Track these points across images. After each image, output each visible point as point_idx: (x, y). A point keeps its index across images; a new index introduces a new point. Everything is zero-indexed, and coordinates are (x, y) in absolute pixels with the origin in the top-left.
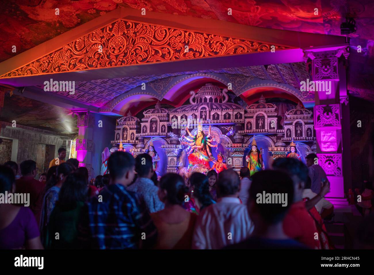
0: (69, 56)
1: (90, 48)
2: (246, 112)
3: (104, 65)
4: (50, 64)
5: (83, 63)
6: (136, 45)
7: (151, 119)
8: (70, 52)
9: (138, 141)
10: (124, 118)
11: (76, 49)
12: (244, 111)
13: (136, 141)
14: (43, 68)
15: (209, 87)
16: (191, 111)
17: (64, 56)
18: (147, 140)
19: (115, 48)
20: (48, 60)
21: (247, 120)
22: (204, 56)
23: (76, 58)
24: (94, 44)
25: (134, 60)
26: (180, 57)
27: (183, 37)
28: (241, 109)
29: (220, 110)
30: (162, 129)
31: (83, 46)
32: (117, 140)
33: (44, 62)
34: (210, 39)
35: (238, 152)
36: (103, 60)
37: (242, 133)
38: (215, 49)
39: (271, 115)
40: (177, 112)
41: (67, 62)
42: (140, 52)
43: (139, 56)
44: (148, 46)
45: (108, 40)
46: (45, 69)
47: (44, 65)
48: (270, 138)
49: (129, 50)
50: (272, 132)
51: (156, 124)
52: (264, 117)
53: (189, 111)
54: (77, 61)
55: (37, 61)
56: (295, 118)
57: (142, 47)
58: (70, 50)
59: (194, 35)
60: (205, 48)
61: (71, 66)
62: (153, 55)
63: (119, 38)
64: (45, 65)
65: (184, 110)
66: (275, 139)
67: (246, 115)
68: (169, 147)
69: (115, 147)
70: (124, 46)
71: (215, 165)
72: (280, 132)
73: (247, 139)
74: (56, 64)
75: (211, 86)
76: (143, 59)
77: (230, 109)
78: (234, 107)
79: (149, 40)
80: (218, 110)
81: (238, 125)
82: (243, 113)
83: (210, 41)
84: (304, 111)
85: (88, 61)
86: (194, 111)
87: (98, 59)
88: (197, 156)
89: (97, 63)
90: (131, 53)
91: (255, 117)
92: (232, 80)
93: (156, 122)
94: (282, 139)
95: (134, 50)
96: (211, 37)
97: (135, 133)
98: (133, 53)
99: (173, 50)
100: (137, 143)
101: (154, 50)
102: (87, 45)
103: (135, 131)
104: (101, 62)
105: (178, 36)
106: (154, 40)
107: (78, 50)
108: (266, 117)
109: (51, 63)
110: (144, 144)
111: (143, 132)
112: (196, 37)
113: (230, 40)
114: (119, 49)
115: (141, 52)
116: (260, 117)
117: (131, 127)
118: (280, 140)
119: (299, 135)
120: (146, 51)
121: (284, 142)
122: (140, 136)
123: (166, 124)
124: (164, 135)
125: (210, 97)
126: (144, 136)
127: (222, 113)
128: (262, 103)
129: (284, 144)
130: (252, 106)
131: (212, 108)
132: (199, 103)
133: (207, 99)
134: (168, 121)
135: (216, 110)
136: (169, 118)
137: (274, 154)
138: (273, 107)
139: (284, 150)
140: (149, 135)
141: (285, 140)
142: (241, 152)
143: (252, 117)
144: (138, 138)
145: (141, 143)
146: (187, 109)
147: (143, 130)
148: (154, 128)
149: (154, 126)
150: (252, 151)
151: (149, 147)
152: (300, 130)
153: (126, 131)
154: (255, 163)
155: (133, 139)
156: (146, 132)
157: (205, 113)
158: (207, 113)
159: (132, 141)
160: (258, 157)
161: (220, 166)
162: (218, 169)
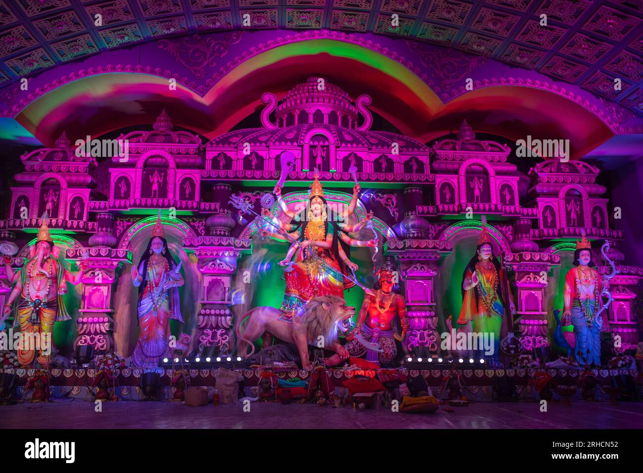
2: (433, 158)
7: (147, 160)
9: (96, 224)
10: (43, 152)
12: (428, 154)
13: (90, 224)
16: (277, 143)
18: (126, 224)
21: (440, 179)
28: (422, 149)
29: (366, 145)
30: (182, 190)
32: (17, 217)
35: (422, 264)
37: (428, 213)
39: (499, 168)
40: (230, 143)
48: (497, 228)
50: (509, 213)
51: (162, 174)
52: (486, 172)
53: (271, 143)
56: (561, 180)
66: (509, 233)
67: (435, 165)
71: (373, 300)
73: (435, 231)
77: (391, 145)
80: (360, 145)
81: (414, 191)
82: (425, 159)
84: (581, 166)
86: (289, 144)
88: (310, 272)
91: (462, 171)
92: (426, 59)
93: (164, 168)
94: (532, 232)
97: (86, 201)
100: (93, 229)
103: (85, 193)
108: (491, 173)
110: (114, 234)
111: (117, 196)
116: (475, 172)
117: (74, 179)
118: (526, 235)
119: (574, 223)
121: (535, 241)
122: (105, 208)
123: (196, 176)
124: (190, 207)
125: (330, 110)
126: (120, 207)
127: (369, 157)
128: (468, 138)
129: (537, 246)
130: (447, 143)
131: (342, 140)
132: (296, 123)
133: (323, 115)
134: (202, 167)
135: (355, 145)
136: (204, 159)
137: (519, 272)
138: (502, 151)
139: (547, 261)
140: (140, 206)
141: (540, 236)
142: (428, 264)
143: (456, 172)
144: (96, 214)
145: (107, 231)
146: (265, 138)
147: (118, 189)
148: (155, 187)
149: (155, 179)
150: (480, 259)
151: (152, 239)
152: (576, 212)
153: (55, 191)
154: (492, 292)
155: (80, 217)
156: (127, 195)
157: (324, 151)
158: (328, 151)
159: (75, 222)
160: (498, 276)
161: (388, 303)
162: (382, 311)
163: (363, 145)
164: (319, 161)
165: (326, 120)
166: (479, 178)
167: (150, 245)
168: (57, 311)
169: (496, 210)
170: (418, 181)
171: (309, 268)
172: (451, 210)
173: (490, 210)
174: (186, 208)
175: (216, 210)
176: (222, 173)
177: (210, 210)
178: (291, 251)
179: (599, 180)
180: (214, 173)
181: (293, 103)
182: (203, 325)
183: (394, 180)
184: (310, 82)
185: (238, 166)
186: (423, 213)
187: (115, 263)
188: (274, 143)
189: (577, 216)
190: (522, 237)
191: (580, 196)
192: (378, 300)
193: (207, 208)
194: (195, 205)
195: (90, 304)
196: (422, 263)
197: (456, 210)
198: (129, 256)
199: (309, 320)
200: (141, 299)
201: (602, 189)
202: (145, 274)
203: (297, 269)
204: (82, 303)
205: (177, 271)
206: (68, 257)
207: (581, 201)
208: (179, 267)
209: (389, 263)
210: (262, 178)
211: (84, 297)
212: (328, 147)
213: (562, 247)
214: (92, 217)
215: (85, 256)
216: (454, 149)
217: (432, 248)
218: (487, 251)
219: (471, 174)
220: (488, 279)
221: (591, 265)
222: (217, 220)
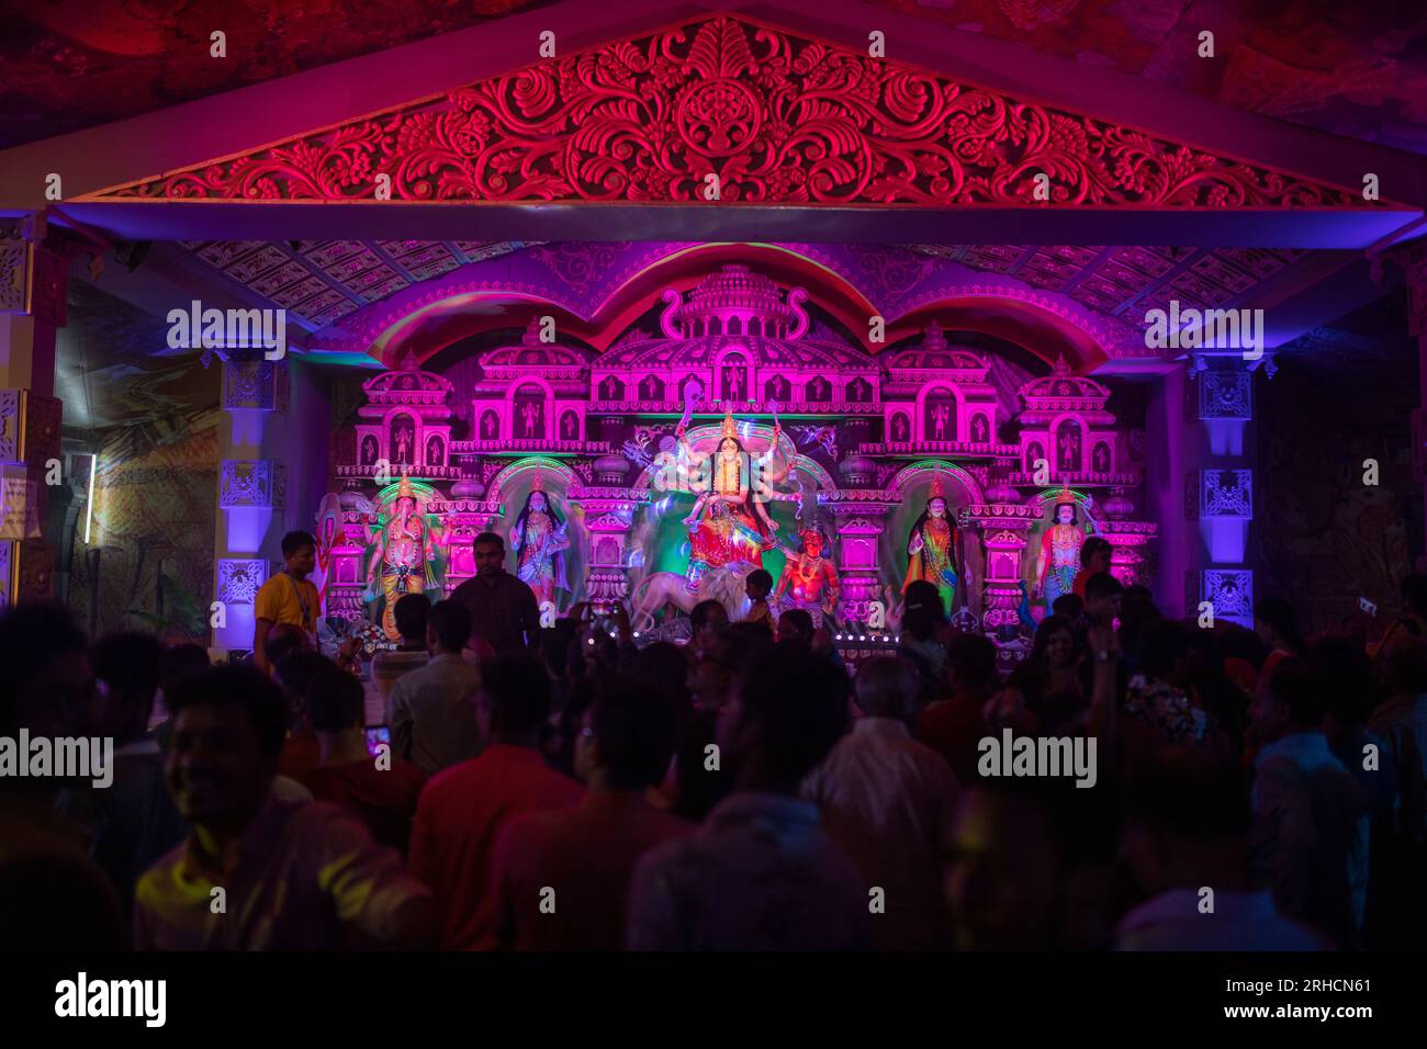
0: (481, 136)
1: (587, 115)
2: (885, 379)
3: (660, 192)
4: (382, 161)
5: (556, 173)
6: (800, 126)
7: (519, 388)
8: (485, 120)
9: (459, 469)
10: (390, 377)
11: (516, 112)
12: (878, 373)
13: (452, 469)
14: (348, 176)
15: (734, 279)
16: (681, 364)
17: (455, 134)
18: (495, 468)
19: (708, 128)
20: (371, 142)
21: (890, 409)
22: (1087, 201)
23: (516, 150)
24: (605, 101)
25: (800, 186)
26: (995, 195)
27: (1002, 120)
28: (869, 368)
29: (796, 364)
30: (563, 426)
31: (552, 101)
32: (364, 462)
33: (347, 147)
34: (1110, 142)
35: (863, 519)
36: (652, 168)
37: (875, 452)
38: (1128, 179)
39: (974, 391)
40: (620, 363)
41: (474, 161)
42: (823, 156)
43: (821, 171)
44: (856, 137)
45: (672, 92)
46: (355, 181)
47: (352, 161)
48: (967, 470)
49: (773, 142)
50: (982, 452)
51: (538, 406)
52: (953, 398)
53: (674, 363)
54: (527, 163)
55: (306, 139)
56: (1057, 406)
57: (834, 142)
58: (486, 112)
59: (1046, 121)
60: (1093, 172)
61: (496, 182)
62: (880, 176)
63: (727, 91)
64: (357, 162)
65: (653, 360)
66: (985, 476)
67: (887, 389)
68: (602, 497)
69: (356, 489)
70: (750, 125)
71: (795, 566)
72: (1007, 454)
73: (886, 474)
74: (416, 165)
75: (743, 276)
76: (836, 186)
77: (828, 363)
78: (843, 359)
79: (863, 116)
80: (788, 365)
81: (857, 423)
82: (874, 381)
83: (1108, 150)
84: (1085, 386)
85: (580, 167)
86: (696, 364)
87: (628, 163)
88: (721, 531)
89: (624, 182)
90: (781, 158)
91: (921, 398)
92: (866, 263)
93: (539, 398)
94: (1011, 477)
95: (795, 147)
96: (1113, 135)
97: (446, 440)
98: (793, 159)
99: (963, 165)
100: (456, 476)
101: (884, 155)
102: (571, 99)
103: (445, 432)
104: (644, 180)
105: (979, 113)
106: (882, 119)
107: (527, 116)
108: (960, 398)
109: (385, 156)
110: (481, 481)
111: (484, 436)
112: (1052, 128)
113: (1185, 156)
114: (729, 134)
115: (827, 156)
116: (939, 397)
117: (430, 412)
118: (1003, 480)
119: (1068, 465)
120: (849, 157)
121: (1017, 489)
122: (469, 450)
123: (580, 408)
124: (573, 448)
125: (750, 315)
126: (488, 450)
127: (799, 379)
128: (936, 348)
129: (1017, 495)
130: (906, 357)
131: (765, 358)
132: (706, 334)
133: (740, 322)
134: (586, 396)
135: (781, 365)
136: (589, 386)
137: (990, 529)
138: (979, 366)
139: (1024, 516)
140: (513, 449)
141: (1021, 482)
142: (871, 519)
143: (913, 398)
144: (459, 457)
145: (472, 478)
146: (664, 357)
147: (484, 427)
148: (530, 423)
149: (529, 412)
150: (929, 516)
151: (531, 494)
152: (1073, 450)
153: (408, 428)
154: (942, 558)
155: (440, 462)
156: (495, 435)
157: (740, 373)
158: (745, 373)
159: (435, 469)
160: (952, 539)
161: (814, 569)
162: (807, 580)
163: (792, 364)
164: (734, 388)
165: (745, 331)
166: (944, 406)
167: (529, 500)
168: (424, 578)
169: (961, 450)
170: (862, 412)
171: (719, 526)
172: (904, 450)
173: (953, 450)
174: (569, 450)
175: (605, 451)
176: (612, 405)
177: (598, 451)
178: (698, 505)
179: (1109, 406)
180: (602, 406)
181: (702, 304)
182: (594, 593)
183: (830, 412)
184: (727, 272)
185: (632, 394)
186: (868, 453)
187: (485, 519)
188: (677, 363)
189: (1074, 454)
190: (998, 483)
191: (1079, 427)
192: (801, 566)
193: (595, 449)
194: (580, 446)
195: (458, 568)
196: (864, 517)
197: (910, 449)
198: (502, 511)
199: (717, 590)
200: (521, 565)
201: (1111, 419)
202: (524, 536)
203: (704, 530)
204: (448, 566)
205: (562, 532)
206: (429, 512)
207: (1080, 436)
208: (564, 527)
209: (815, 522)
210: (663, 411)
211: (449, 559)
212: (745, 368)
213: (1053, 496)
214: (454, 461)
215: (452, 513)
216: (913, 366)
217: (874, 501)
218: (938, 507)
219: (933, 400)
220: (937, 542)
221: (1074, 522)
222: (607, 464)
